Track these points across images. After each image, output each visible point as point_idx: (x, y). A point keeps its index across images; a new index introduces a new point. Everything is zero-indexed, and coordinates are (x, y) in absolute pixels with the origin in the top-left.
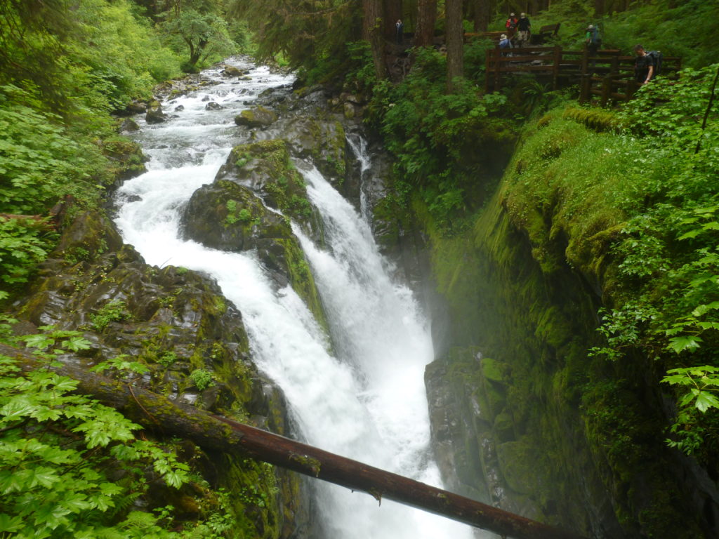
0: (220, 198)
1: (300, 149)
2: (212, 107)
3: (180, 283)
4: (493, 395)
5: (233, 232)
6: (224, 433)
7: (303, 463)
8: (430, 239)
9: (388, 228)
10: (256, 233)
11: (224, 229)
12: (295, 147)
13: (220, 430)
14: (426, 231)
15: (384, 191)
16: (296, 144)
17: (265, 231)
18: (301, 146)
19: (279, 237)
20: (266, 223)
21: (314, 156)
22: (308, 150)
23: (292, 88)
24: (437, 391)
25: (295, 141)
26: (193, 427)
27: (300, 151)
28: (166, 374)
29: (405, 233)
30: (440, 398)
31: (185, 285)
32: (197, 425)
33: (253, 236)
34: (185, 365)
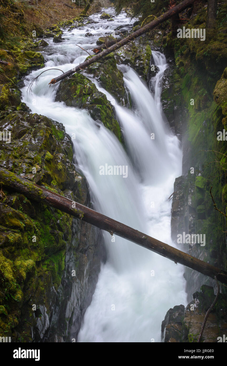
0: (74, 82)
1: (124, 59)
2: (88, 35)
3: (38, 122)
4: (199, 196)
5: (77, 100)
6: (39, 193)
7: (75, 212)
8: (189, 112)
9: (168, 105)
10: (88, 102)
11: (73, 99)
12: (121, 58)
13: (37, 191)
14: (187, 108)
15: (168, 84)
16: (122, 56)
17: (93, 101)
18: (124, 58)
19: (99, 104)
20: (94, 97)
21: (131, 63)
22: (129, 60)
23: (133, 26)
24: (178, 192)
25: (122, 55)
26: (24, 188)
27: (124, 61)
28: (22, 164)
29: (177, 108)
30: (179, 195)
31: (40, 123)
32: (26, 188)
33: (87, 103)
34: (31, 161)
